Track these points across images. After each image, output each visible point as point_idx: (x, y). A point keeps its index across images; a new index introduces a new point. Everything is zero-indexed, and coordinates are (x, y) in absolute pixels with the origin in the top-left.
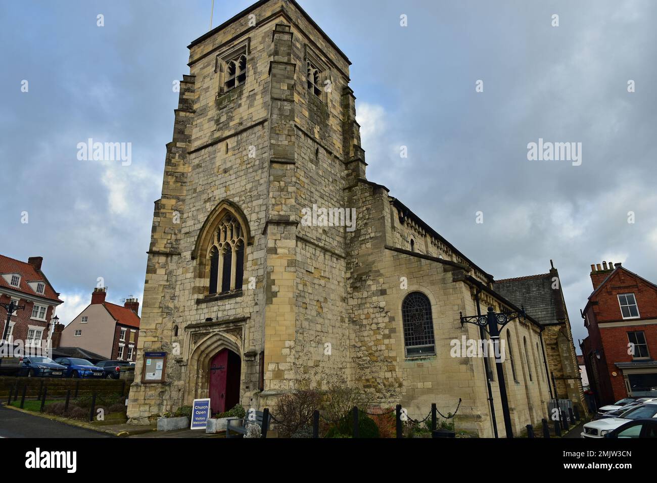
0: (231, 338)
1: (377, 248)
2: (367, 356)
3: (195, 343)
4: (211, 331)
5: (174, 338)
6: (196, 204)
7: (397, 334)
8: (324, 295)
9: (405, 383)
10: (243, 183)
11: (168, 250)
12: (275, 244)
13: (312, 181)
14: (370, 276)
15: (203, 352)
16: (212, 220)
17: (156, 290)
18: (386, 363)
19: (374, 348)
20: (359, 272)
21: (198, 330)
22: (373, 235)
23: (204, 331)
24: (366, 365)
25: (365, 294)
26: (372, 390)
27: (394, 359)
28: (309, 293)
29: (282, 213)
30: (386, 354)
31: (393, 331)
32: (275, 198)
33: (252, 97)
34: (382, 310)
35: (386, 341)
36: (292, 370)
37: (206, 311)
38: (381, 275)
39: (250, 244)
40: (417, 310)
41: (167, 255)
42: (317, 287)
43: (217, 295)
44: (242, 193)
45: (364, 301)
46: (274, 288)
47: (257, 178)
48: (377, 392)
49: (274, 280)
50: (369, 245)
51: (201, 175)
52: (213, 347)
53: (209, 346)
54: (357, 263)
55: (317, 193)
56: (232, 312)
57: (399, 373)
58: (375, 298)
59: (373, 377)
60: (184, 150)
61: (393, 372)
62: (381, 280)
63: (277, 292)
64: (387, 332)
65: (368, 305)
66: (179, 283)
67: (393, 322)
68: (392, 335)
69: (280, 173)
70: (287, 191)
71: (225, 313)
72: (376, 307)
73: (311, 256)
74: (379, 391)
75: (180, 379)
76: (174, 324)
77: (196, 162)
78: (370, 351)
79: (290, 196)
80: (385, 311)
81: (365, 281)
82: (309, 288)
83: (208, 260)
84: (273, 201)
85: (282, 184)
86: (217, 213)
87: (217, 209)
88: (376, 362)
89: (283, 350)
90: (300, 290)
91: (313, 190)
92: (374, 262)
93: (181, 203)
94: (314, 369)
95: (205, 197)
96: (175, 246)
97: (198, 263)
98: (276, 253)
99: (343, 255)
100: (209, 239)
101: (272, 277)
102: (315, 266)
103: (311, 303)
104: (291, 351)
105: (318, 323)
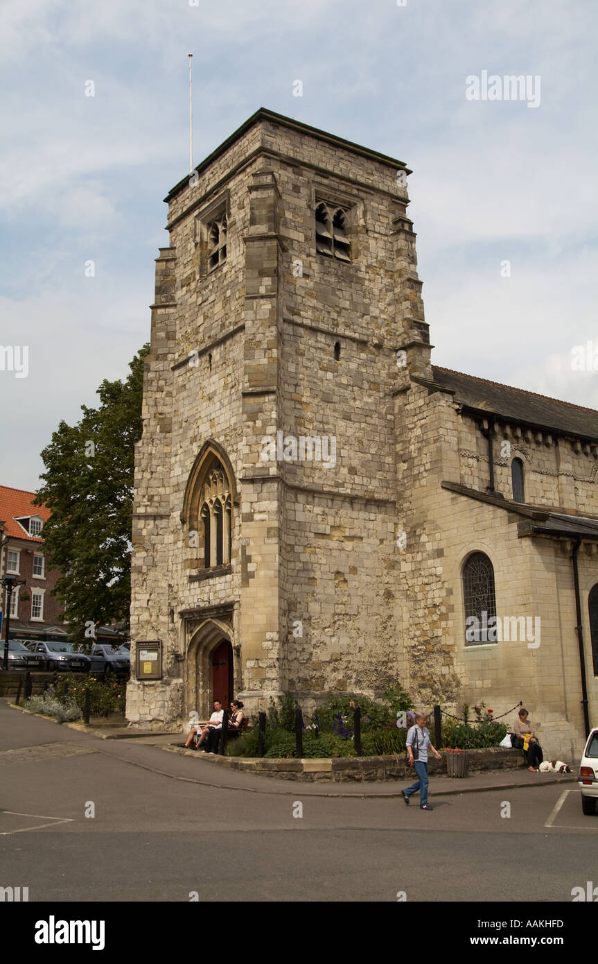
0: (224, 627)
1: (433, 487)
2: (422, 645)
3: (191, 632)
4: (204, 617)
5: (171, 625)
7: (457, 614)
8: (351, 563)
9: (463, 681)
10: (228, 416)
11: (155, 511)
12: (251, 508)
14: (425, 529)
15: (200, 643)
18: (443, 654)
19: (430, 634)
20: (415, 522)
21: (191, 618)
23: (198, 618)
25: (419, 557)
27: (453, 648)
28: (320, 564)
30: (443, 641)
34: (438, 579)
35: (444, 624)
36: (275, 667)
37: (199, 591)
38: (438, 527)
39: (236, 504)
40: (479, 579)
41: (154, 517)
42: (335, 553)
43: (211, 571)
45: (418, 567)
49: (251, 556)
50: (424, 482)
51: (186, 402)
52: (210, 638)
53: (205, 637)
56: (222, 595)
57: (457, 669)
58: (430, 562)
59: (429, 674)
61: (451, 667)
62: (438, 536)
63: (255, 573)
64: (444, 610)
65: (423, 573)
68: (449, 614)
71: (217, 595)
72: (431, 575)
73: (324, 511)
74: (435, 692)
75: (178, 676)
76: (170, 608)
78: (426, 638)
80: (442, 580)
81: (419, 536)
82: (322, 557)
83: (200, 522)
86: (204, 457)
87: (203, 452)
88: (433, 652)
89: (264, 643)
90: (303, 563)
91: (328, 411)
92: (429, 509)
94: (331, 665)
95: (191, 434)
96: (164, 504)
97: (188, 528)
98: (252, 520)
100: (199, 494)
101: (248, 553)
102: (333, 524)
103: (324, 577)
104: (273, 645)
105: (337, 604)
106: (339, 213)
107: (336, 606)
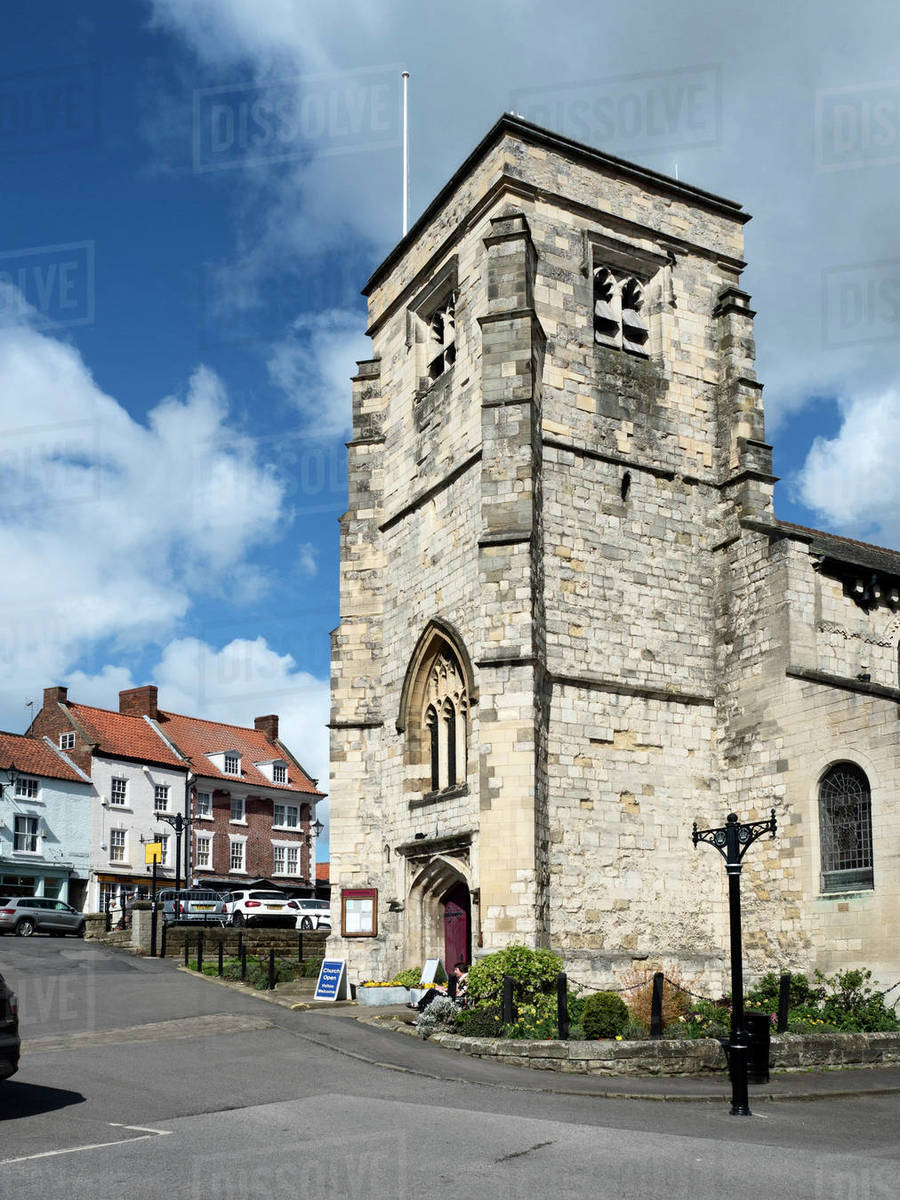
1: (774, 675)
2: (751, 890)
3: (413, 873)
4: (430, 854)
6: (396, 629)
7: (805, 849)
8: (645, 780)
9: (814, 941)
10: (460, 583)
11: (361, 719)
12: (494, 702)
13: (610, 553)
14: (758, 734)
16: (421, 657)
17: (349, 787)
18: (783, 904)
19: (764, 876)
20: (741, 727)
22: (765, 646)
24: (749, 908)
25: (749, 772)
26: (760, 952)
27: (797, 895)
28: (599, 781)
29: (505, 643)
30: (784, 885)
31: (798, 842)
32: (491, 616)
33: (465, 397)
34: (778, 802)
35: (785, 863)
36: (529, 916)
37: (422, 820)
38: (779, 730)
39: (474, 701)
40: (846, 800)
41: (361, 727)
42: (621, 766)
43: (439, 794)
44: (460, 603)
45: (747, 785)
46: (493, 782)
48: (768, 956)
49: (493, 768)
50: (758, 669)
51: (402, 572)
54: (737, 709)
55: (624, 576)
56: (454, 823)
57: (805, 922)
58: (766, 779)
59: (761, 930)
60: (371, 524)
61: (796, 920)
62: (779, 742)
63: (498, 789)
64: (784, 844)
65: (754, 794)
66: (385, 773)
67: (798, 825)
68: (796, 850)
69: (499, 564)
70: (514, 599)
71: (447, 823)
72: (768, 797)
73: (604, 710)
74: (770, 955)
76: (384, 844)
77: (393, 544)
78: (758, 882)
79: (520, 609)
80: (785, 803)
81: (749, 744)
82: (600, 771)
83: (425, 731)
84: (488, 622)
85: (504, 585)
86: (427, 644)
87: (426, 636)
88: (768, 901)
89: (513, 885)
90: (573, 778)
91: (611, 572)
92: (766, 705)
93: (376, 628)
94: (615, 915)
95: (409, 613)
96: (374, 710)
97: (407, 738)
98: (495, 719)
99: (708, 694)
100: (422, 692)
101: (489, 764)
102: (618, 728)
103: (604, 798)
104: (527, 887)
105: (624, 835)
106: (632, 285)
107: (622, 837)
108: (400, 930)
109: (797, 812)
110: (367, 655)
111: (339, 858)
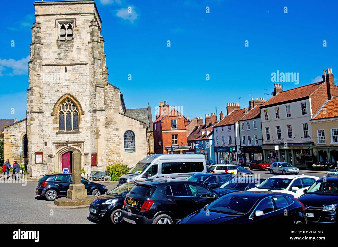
1: (116, 113)
2: (110, 151)
3: (57, 149)
5: (45, 147)
6: (50, 91)
7: (122, 144)
9: (124, 160)
10: (77, 88)
11: (38, 111)
12: (99, 117)
14: (112, 123)
17: (36, 128)
18: (117, 154)
19: (113, 149)
20: (107, 121)
21: (59, 144)
22: (114, 107)
23: (62, 145)
24: (109, 155)
25: (110, 130)
26: (112, 163)
27: (121, 153)
29: (101, 106)
30: (117, 151)
31: (120, 143)
33: (79, 49)
35: (118, 147)
36: (105, 159)
38: (117, 123)
39: (83, 114)
40: (129, 137)
41: (38, 113)
43: (65, 132)
44: (77, 92)
45: (109, 132)
46: (100, 133)
47: (84, 88)
48: (113, 163)
49: (99, 130)
50: (112, 111)
54: (107, 117)
56: (76, 139)
57: (122, 157)
58: (114, 131)
59: (112, 159)
60: (40, 63)
61: (119, 157)
62: (117, 125)
63: (100, 135)
64: (118, 143)
65: (111, 134)
66: (44, 125)
67: (121, 140)
68: (120, 145)
69: (99, 91)
72: (114, 135)
76: (44, 142)
80: (118, 136)
81: (110, 124)
83: (58, 117)
85: (100, 95)
86: (64, 98)
87: (64, 96)
88: (113, 153)
92: (114, 118)
93: (41, 89)
95: (56, 89)
96: (41, 109)
98: (99, 121)
108: (52, 162)
109: (120, 138)
110: (39, 95)
111: (34, 145)
